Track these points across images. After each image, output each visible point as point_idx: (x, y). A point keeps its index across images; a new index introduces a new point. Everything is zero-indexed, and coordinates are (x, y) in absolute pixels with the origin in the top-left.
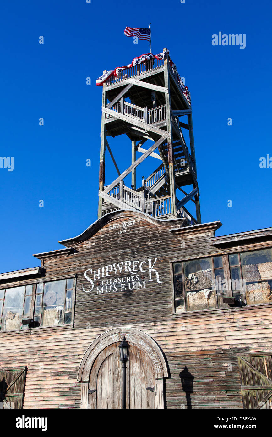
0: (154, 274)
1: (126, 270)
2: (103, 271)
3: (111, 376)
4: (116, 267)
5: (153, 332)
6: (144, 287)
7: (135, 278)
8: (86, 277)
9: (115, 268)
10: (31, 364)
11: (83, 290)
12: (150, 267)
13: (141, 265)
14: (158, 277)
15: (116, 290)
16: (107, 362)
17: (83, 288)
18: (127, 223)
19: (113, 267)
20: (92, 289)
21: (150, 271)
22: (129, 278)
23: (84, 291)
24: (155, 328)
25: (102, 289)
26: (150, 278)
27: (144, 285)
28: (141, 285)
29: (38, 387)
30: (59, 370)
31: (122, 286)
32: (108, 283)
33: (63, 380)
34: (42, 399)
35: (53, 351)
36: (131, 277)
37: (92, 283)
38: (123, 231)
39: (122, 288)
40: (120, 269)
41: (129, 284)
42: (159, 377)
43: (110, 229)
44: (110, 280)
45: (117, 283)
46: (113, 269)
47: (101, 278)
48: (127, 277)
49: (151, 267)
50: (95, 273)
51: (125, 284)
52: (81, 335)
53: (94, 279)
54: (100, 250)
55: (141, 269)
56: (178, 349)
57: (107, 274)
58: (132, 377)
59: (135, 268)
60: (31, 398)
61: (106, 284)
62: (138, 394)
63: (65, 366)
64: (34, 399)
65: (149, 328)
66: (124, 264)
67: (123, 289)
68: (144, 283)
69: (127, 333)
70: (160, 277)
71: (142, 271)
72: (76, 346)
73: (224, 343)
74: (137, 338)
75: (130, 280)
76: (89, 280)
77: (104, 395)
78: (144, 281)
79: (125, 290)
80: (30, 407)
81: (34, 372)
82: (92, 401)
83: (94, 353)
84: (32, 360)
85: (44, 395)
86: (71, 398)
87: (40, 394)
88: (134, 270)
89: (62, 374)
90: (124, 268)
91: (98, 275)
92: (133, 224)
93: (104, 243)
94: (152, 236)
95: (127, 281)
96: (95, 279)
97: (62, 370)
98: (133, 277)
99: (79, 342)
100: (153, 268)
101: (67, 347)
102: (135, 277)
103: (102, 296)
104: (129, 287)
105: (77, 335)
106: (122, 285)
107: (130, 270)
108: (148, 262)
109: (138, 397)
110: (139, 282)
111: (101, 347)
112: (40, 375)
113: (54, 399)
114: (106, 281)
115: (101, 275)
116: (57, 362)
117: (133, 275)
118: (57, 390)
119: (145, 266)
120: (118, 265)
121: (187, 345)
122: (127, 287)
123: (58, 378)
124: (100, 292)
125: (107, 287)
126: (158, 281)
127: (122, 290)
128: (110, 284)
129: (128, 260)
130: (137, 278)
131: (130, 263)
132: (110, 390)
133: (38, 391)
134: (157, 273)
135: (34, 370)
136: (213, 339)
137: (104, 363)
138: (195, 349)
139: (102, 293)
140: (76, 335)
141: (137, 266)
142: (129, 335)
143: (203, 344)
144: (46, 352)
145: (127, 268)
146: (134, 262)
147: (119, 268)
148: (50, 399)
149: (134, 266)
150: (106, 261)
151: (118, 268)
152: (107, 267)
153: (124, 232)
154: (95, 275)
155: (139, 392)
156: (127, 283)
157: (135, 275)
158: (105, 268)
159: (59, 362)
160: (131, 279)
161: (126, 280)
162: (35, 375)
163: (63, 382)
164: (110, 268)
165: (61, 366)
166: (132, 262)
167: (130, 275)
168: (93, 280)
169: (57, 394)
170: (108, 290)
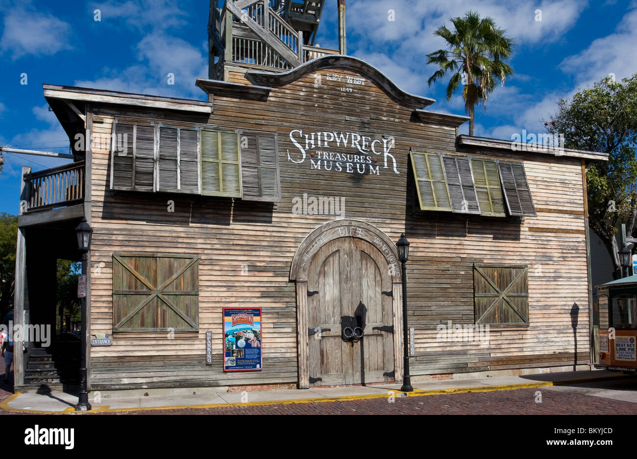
0: (390, 160)
1: (353, 146)
2: (319, 138)
3: (337, 277)
4: (339, 138)
5: (389, 230)
6: (378, 174)
7: (366, 159)
8: (293, 140)
9: (337, 139)
10: (206, 252)
11: (289, 158)
12: (385, 149)
13: (373, 144)
14: (395, 165)
15: (339, 169)
16: (331, 259)
17: (289, 156)
18: (353, 80)
19: (335, 137)
20: (303, 160)
21: (386, 154)
22: (357, 157)
23: (290, 160)
24: (391, 226)
25: (319, 163)
26: (386, 164)
27: (378, 171)
28: (374, 171)
29: (224, 284)
30: (258, 264)
31: (348, 166)
32: (327, 157)
33: (266, 277)
34: (233, 299)
35: (245, 238)
36: (360, 157)
37: (303, 151)
38: (348, 89)
39: (348, 169)
40: (345, 142)
41: (358, 165)
42: (397, 281)
43: (328, 79)
44: (331, 154)
45: (340, 159)
46: (335, 139)
47: (317, 148)
48: (355, 156)
49: (387, 150)
50: (307, 138)
51: (352, 164)
52: (289, 220)
53: (305, 146)
54: (313, 106)
55: (373, 149)
56: (418, 253)
57: (326, 143)
58: (364, 279)
59: (366, 146)
60: (213, 298)
61: (324, 158)
62: (372, 298)
63: (268, 259)
64: (217, 299)
65: (384, 225)
66: (350, 136)
67: (350, 170)
68: (377, 168)
69: (359, 227)
70: (397, 165)
71: (374, 152)
72: (282, 235)
73: (463, 251)
74: (371, 235)
75: (359, 161)
76: (298, 145)
77: (328, 297)
78: (378, 167)
79: (352, 172)
80: (213, 309)
81: (214, 264)
82: (313, 303)
83: (313, 246)
84: (209, 247)
85: (235, 294)
86: (281, 300)
87: (229, 294)
88: (363, 148)
89: (263, 270)
90: (350, 142)
91: (312, 142)
92: (362, 83)
93: (319, 97)
94: (388, 110)
95: (355, 161)
96: (307, 147)
97: (262, 264)
98: (363, 158)
99: (288, 230)
100: (389, 153)
101: (268, 234)
102: (366, 157)
103: (319, 174)
104: (358, 170)
105: (284, 220)
106: (348, 164)
107: (359, 147)
108: (382, 142)
109: (372, 300)
110: (370, 166)
111: (324, 240)
112: (226, 269)
113: (252, 300)
114: (324, 153)
115: (316, 144)
116: (254, 253)
117: (363, 154)
118: (257, 289)
119: (379, 147)
120: (342, 136)
121: (427, 250)
122: (355, 168)
123: (257, 273)
124: (316, 167)
125: (326, 162)
126: (395, 170)
127: (348, 171)
128: (331, 159)
129: (355, 133)
130: (368, 160)
131: (359, 138)
132: (336, 292)
133: (224, 289)
134: (394, 160)
135: (214, 261)
136: (453, 246)
137: (328, 260)
138: (435, 255)
139: (319, 168)
140: (281, 220)
141: (367, 143)
142: (362, 231)
143: (442, 250)
144: (232, 237)
145: (355, 144)
146: (363, 138)
147: (344, 139)
148: (247, 301)
149: (364, 143)
150: (323, 125)
151: (342, 140)
152: (325, 134)
153: (349, 91)
154: (307, 141)
155: (373, 296)
156: (355, 164)
157: (366, 156)
158: (322, 135)
159: (257, 253)
160: (360, 159)
161: (354, 159)
162: (217, 268)
163: (265, 279)
164: (329, 136)
165: (261, 259)
166: (361, 136)
167: (359, 154)
168: (304, 148)
169: (258, 295)
170: (328, 167)
